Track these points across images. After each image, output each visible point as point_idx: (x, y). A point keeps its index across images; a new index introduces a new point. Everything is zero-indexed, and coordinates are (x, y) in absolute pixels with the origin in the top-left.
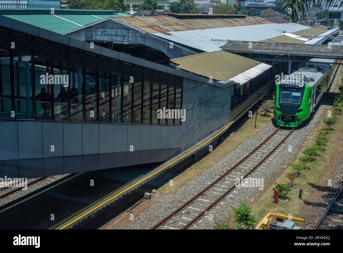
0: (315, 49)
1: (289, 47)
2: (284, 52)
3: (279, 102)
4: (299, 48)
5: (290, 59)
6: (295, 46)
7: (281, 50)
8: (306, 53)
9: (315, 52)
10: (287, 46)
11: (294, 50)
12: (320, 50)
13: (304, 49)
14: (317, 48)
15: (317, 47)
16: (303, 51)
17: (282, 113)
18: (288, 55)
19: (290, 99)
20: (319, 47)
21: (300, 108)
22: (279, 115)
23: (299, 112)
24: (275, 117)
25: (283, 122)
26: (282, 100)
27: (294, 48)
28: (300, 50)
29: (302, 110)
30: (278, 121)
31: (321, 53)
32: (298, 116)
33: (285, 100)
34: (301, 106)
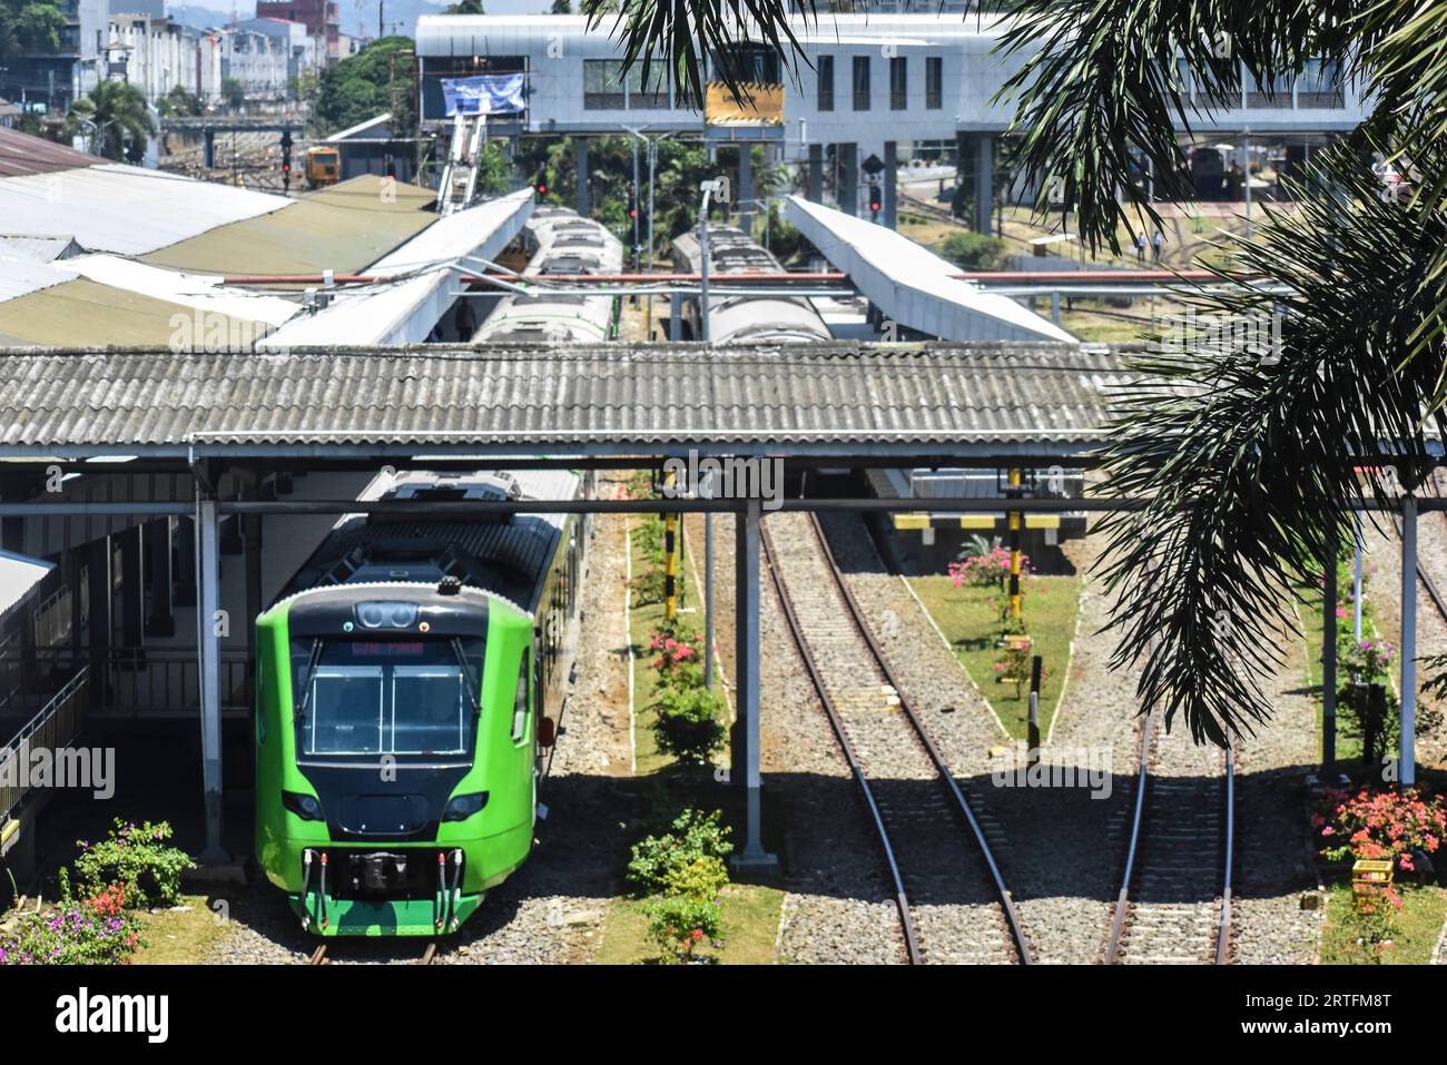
0: (416, 390)
1: (186, 383)
2: (151, 428)
3: (300, 756)
4: (279, 382)
5: (203, 488)
6: (238, 369)
7: (112, 412)
8: (343, 427)
9: (428, 410)
10: (162, 372)
11: (238, 410)
12: (463, 392)
13: (321, 395)
14: (433, 381)
15: (435, 370)
16: (317, 410)
17: (335, 834)
18: (185, 460)
19: (387, 720)
20: (450, 370)
21: (465, 787)
22: (313, 848)
23: (462, 817)
24: (280, 872)
25: (346, 906)
26: (327, 736)
27: (234, 388)
28: (286, 401)
29: (480, 800)
30: (302, 896)
31: (480, 420)
32: (453, 849)
33: (345, 735)
34: (468, 770)
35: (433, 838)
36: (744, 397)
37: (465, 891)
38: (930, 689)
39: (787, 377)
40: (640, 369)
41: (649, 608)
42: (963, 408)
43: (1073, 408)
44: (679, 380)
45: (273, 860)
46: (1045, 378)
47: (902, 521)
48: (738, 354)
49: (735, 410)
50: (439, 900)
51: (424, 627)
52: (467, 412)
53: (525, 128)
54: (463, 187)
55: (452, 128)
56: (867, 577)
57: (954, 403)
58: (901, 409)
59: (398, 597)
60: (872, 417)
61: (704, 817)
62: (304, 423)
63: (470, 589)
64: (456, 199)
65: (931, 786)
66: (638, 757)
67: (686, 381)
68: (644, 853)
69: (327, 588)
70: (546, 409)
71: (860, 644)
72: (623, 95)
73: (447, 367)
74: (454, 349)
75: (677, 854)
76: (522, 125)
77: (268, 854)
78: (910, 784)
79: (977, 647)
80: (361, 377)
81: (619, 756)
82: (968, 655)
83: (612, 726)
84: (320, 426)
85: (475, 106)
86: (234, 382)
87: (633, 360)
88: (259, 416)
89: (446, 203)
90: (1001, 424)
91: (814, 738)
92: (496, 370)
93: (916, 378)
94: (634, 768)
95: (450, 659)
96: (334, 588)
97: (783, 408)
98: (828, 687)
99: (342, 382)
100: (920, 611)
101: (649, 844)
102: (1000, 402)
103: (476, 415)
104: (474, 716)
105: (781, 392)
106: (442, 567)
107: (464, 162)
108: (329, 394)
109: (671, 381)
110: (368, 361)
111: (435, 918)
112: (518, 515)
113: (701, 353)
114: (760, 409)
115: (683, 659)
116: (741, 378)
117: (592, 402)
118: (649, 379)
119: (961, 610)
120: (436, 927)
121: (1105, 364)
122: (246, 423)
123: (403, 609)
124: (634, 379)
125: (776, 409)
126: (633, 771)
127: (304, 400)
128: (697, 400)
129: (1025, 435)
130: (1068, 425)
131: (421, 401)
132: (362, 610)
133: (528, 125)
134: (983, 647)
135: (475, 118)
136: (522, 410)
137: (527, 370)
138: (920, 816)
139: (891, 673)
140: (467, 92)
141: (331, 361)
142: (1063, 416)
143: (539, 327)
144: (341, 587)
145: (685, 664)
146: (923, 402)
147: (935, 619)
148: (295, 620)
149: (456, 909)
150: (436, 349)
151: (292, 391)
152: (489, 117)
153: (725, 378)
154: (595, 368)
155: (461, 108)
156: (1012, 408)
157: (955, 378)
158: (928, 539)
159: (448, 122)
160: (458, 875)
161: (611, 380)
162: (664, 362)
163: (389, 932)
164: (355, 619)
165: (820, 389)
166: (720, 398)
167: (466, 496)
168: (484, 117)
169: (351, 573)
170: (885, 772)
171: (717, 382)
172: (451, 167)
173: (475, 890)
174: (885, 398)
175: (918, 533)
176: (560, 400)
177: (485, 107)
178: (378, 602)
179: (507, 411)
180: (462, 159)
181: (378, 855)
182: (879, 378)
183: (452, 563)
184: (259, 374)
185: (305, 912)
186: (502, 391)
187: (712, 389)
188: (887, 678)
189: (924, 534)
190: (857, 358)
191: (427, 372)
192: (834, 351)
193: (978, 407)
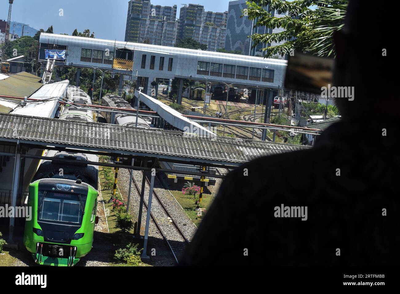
0: (73, 131)
1: (15, 123)
2: (8, 134)
3: (38, 219)
4: (38, 126)
5: (18, 150)
6: (28, 121)
8: (56, 139)
9: (76, 137)
11: (29, 132)
12: (84, 134)
13: (49, 130)
14: (77, 130)
15: (77, 127)
16: (49, 134)
17: (45, 240)
18: (17, 143)
19: (61, 213)
21: (79, 231)
22: (39, 242)
23: (77, 239)
24: (30, 247)
25: (46, 258)
26: (45, 215)
27: (27, 126)
28: (41, 131)
29: (82, 235)
30: (36, 254)
31: (89, 141)
32: (74, 246)
33: (50, 215)
34: (80, 227)
35: (70, 243)
36: (154, 142)
37: (76, 257)
38: (180, 219)
39: (164, 139)
40: (128, 132)
41: (106, 191)
42: (208, 151)
43: (235, 154)
44: (137, 136)
45: (28, 245)
46: (227, 146)
47: (170, 176)
48: (151, 132)
49: (152, 146)
50: (70, 259)
51: (72, 191)
52: (86, 139)
53: (65, 64)
54: (48, 77)
55: (46, 62)
56: (159, 189)
57: (206, 150)
58: (193, 150)
59: (66, 183)
60: (186, 151)
61: (134, 245)
62: (46, 137)
63: (83, 183)
64: (47, 80)
65: (183, 243)
66: (109, 228)
67: (139, 137)
68: (119, 252)
69: (48, 179)
70: (105, 140)
71: (160, 206)
72: (91, 58)
73: (80, 126)
74: (81, 123)
75: (127, 254)
76: (64, 63)
77: (27, 243)
78: (178, 242)
79: (190, 210)
80: (59, 127)
81: (104, 228)
82: (188, 212)
83: (101, 220)
84: (50, 138)
85: (53, 57)
86: (27, 125)
87: (125, 130)
88: (34, 134)
89: (44, 81)
90: (218, 156)
91: (152, 228)
92: (92, 129)
93: (196, 142)
94: (109, 231)
95: (78, 200)
96: (49, 179)
97: (164, 146)
98: (154, 216)
99: (54, 128)
100: (174, 199)
101: (120, 250)
102: (217, 151)
103: (88, 140)
104: (82, 214)
105: (163, 142)
106: (76, 176)
107: (49, 71)
108: (51, 130)
109: (135, 136)
110: (60, 123)
111: (68, 263)
112: (88, 165)
113: (142, 130)
114: (158, 146)
115: (120, 205)
116: (153, 138)
117: (117, 140)
118: (130, 135)
119: (184, 200)
120: (68, 265)
121: (242, 144)
122: (31, 135)
123: (67, 186)
124: (126, 135)
125: (162, 147)
126: (108, 232)
127: (45, 131)
128: (142, 142)
129: (224, 160)
130: (234, 158)
131: (74, 135)
132: (57, 185)
133: (66, 63)
134: (191, 210)
135: (53, 60)
136: (100, 140)
137: (100, 130)
138: (181, 250)
139: (169, 214)
140: (51, 53)
141: (50, 122)
142: (233, 156)
143: (79, 117)
144: (51, 179)
145: (121, 206)
146: (198, 149)
147: (178, 202)
148: (40, 185)
149: (73, 261)
150: (77, 122)
151: (42, 128)
152: (56, 60)
153: (149, 137)
154: (116, 131)
155: (49, 57)
156: (220, 153)
157: (206, 144)
158: (176, 181)
159: (46, 60)
160: (74, 253)
161: (121, 135)
162: (133, 132)
163: (56, 265)
164: (55, 187)
165: (172, 143)
166: (148, 142)
167: (77, 159)
168: (55, 60)
169: (53, 175)
170: (171, 239)
171: (147, 138)
172: (46, 72)
173: (78, 257)
174: (189, 147)
175: (173, 179)
176: (109, 138)
177: (55, 57)
178: (61, 183)
179: (96, 140)
180: (49, 70)
181: (56, 246)
182: (187, 141)
183: (79, 176)
184: (33, 123)
185: (36, 258)
186: (94, 134)
187: (146, 139)
188: (168, 215)
189: (175, 180)
190: (181, 136)
191: (75, 128)
192: (175, 133)
193: (212, 151)
